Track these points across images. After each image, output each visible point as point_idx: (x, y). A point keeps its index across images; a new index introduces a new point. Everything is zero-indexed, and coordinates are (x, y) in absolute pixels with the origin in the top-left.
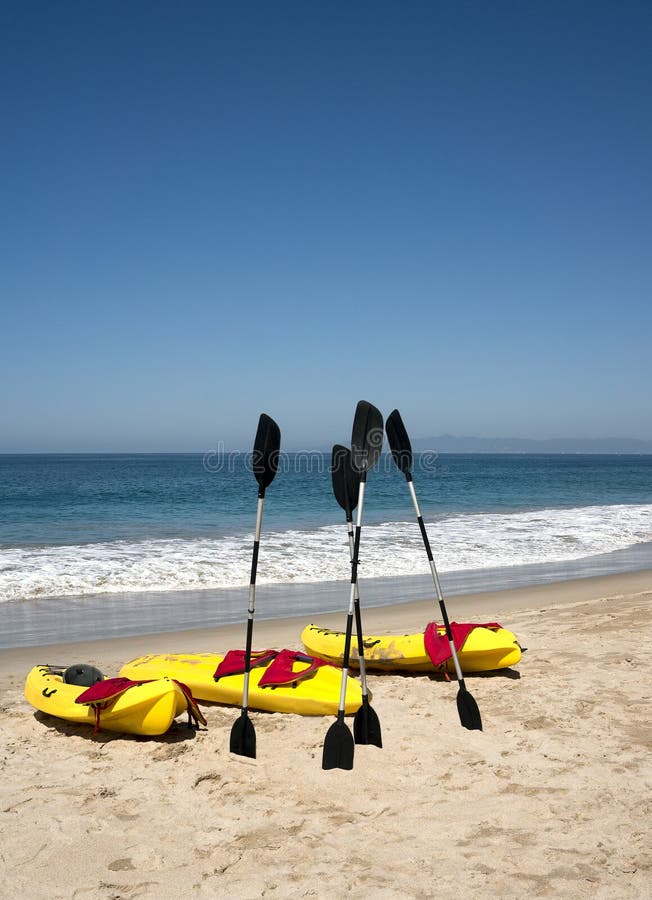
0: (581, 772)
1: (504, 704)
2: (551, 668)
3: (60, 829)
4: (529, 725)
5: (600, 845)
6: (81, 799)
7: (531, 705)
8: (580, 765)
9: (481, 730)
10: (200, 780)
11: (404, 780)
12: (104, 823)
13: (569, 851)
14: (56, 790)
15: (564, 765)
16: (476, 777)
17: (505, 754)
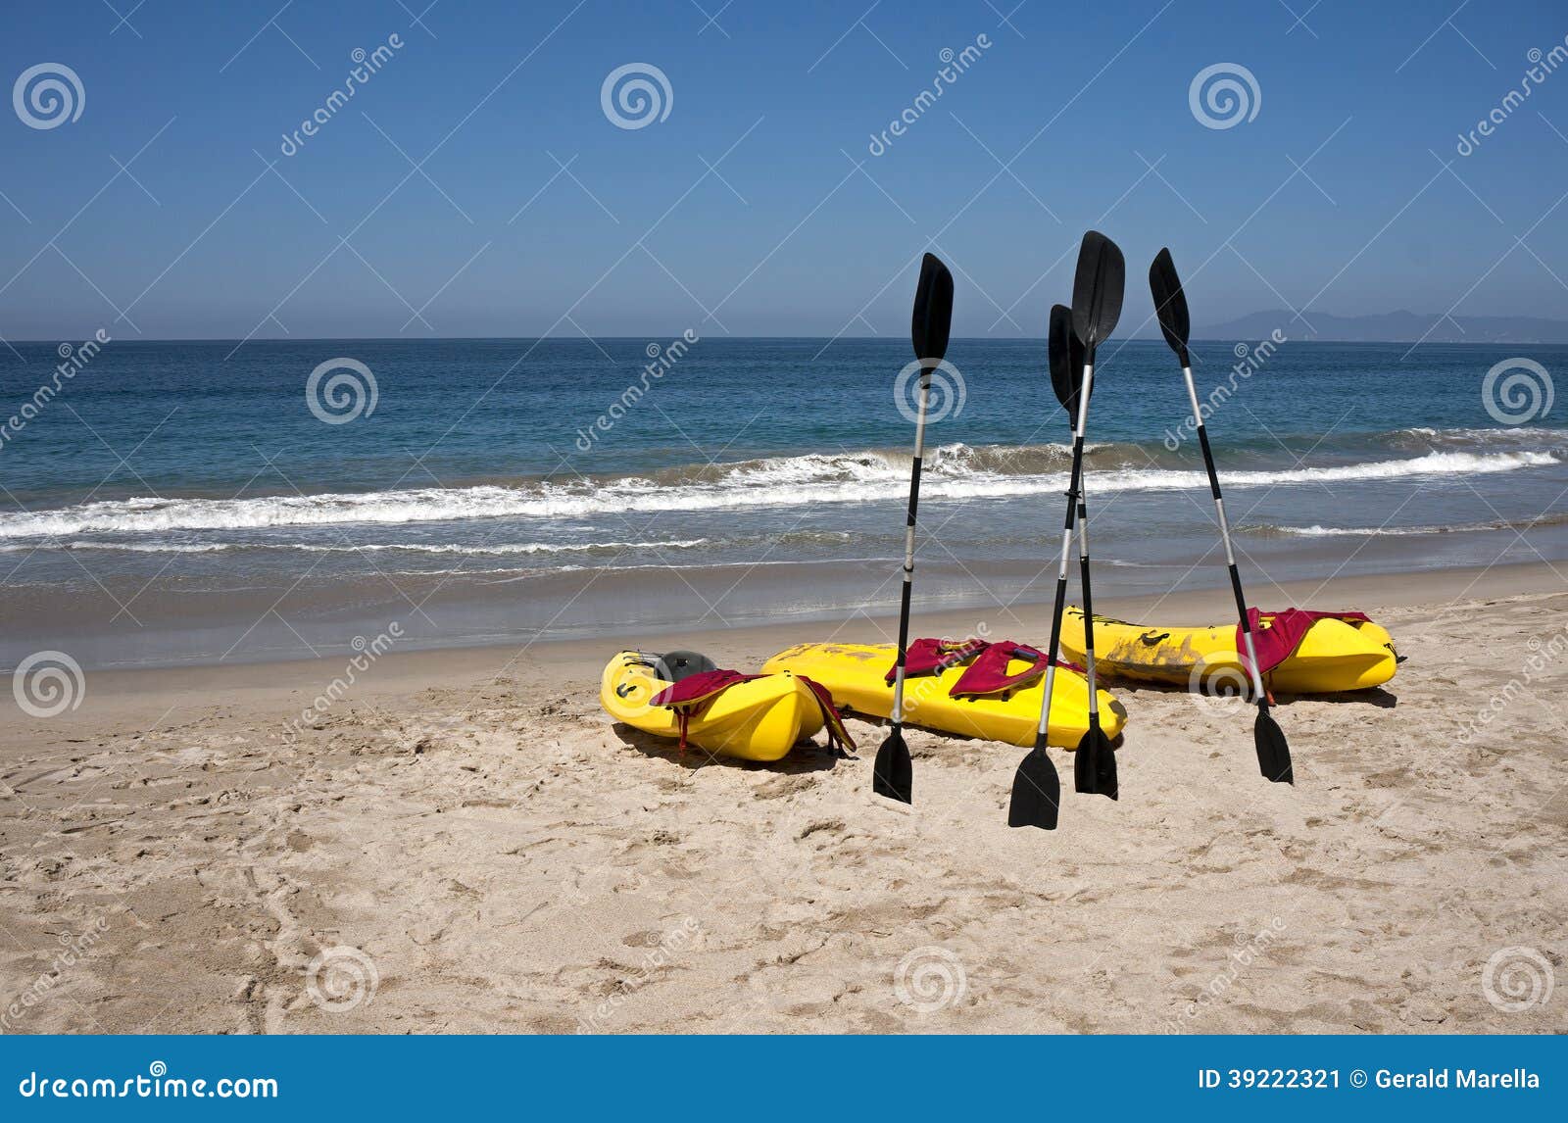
0: (1430, 860)
1: (1349, 744)
2: (1456, 693)
3: (577, 884)
4: (1373, 780)
5: (1407, 974)
6: (623, 845)
7: (1392, 751)
8: (1434, 849)
9: (1291, 783)
10: (813, 829)
11: (1132, 850)
12: (645, 881)
13: (1348, 980)
14: (595, 829)
15: (1407, 847)
16: (1248, 854)
17: (1313, 822)
